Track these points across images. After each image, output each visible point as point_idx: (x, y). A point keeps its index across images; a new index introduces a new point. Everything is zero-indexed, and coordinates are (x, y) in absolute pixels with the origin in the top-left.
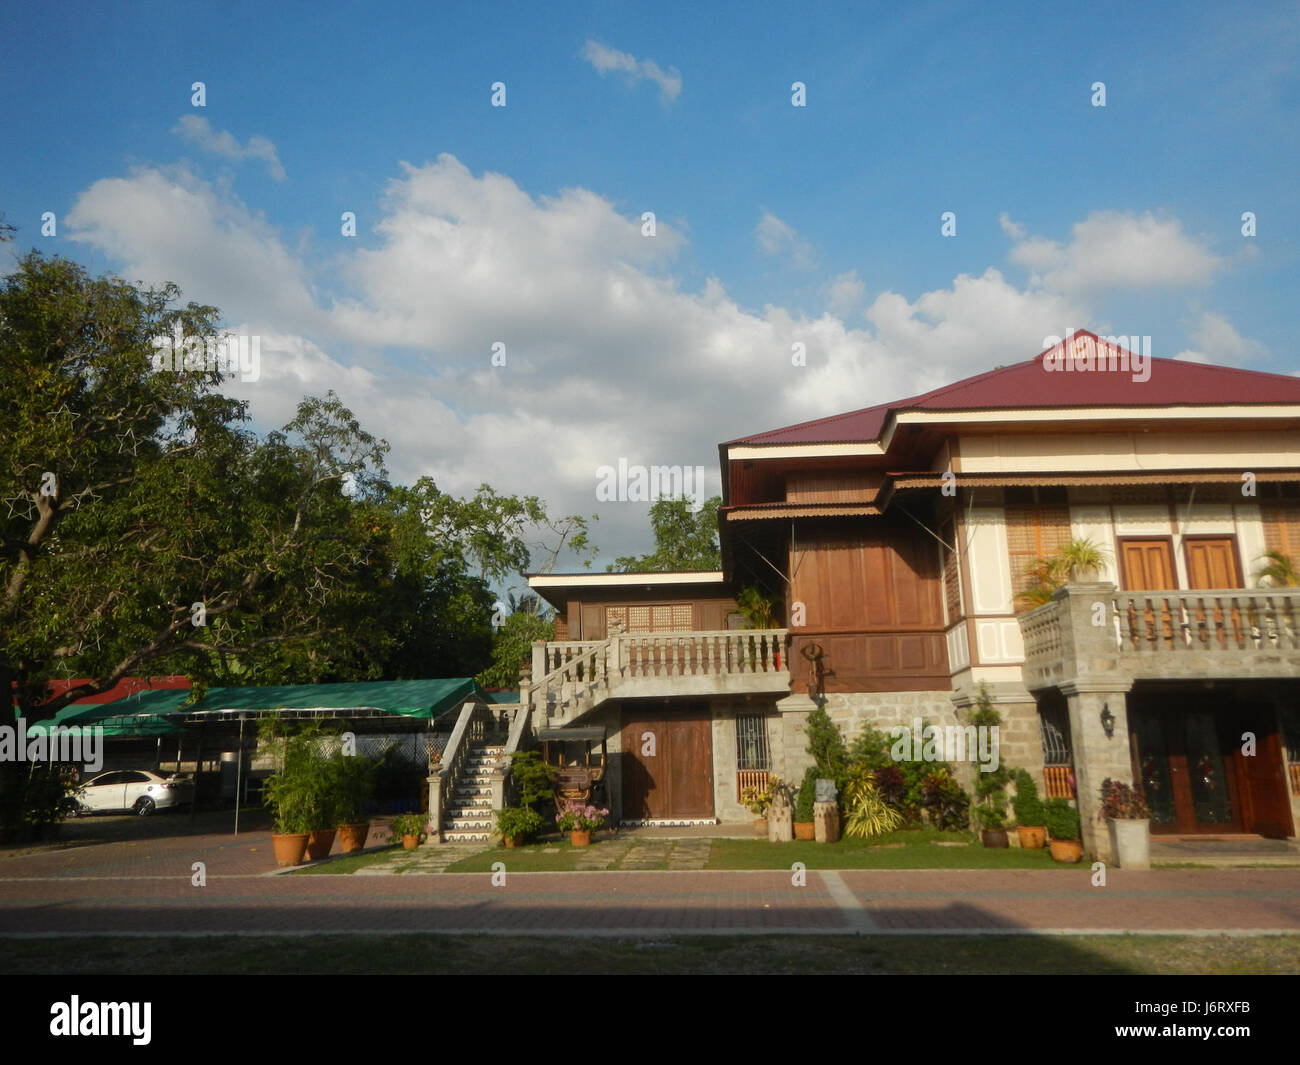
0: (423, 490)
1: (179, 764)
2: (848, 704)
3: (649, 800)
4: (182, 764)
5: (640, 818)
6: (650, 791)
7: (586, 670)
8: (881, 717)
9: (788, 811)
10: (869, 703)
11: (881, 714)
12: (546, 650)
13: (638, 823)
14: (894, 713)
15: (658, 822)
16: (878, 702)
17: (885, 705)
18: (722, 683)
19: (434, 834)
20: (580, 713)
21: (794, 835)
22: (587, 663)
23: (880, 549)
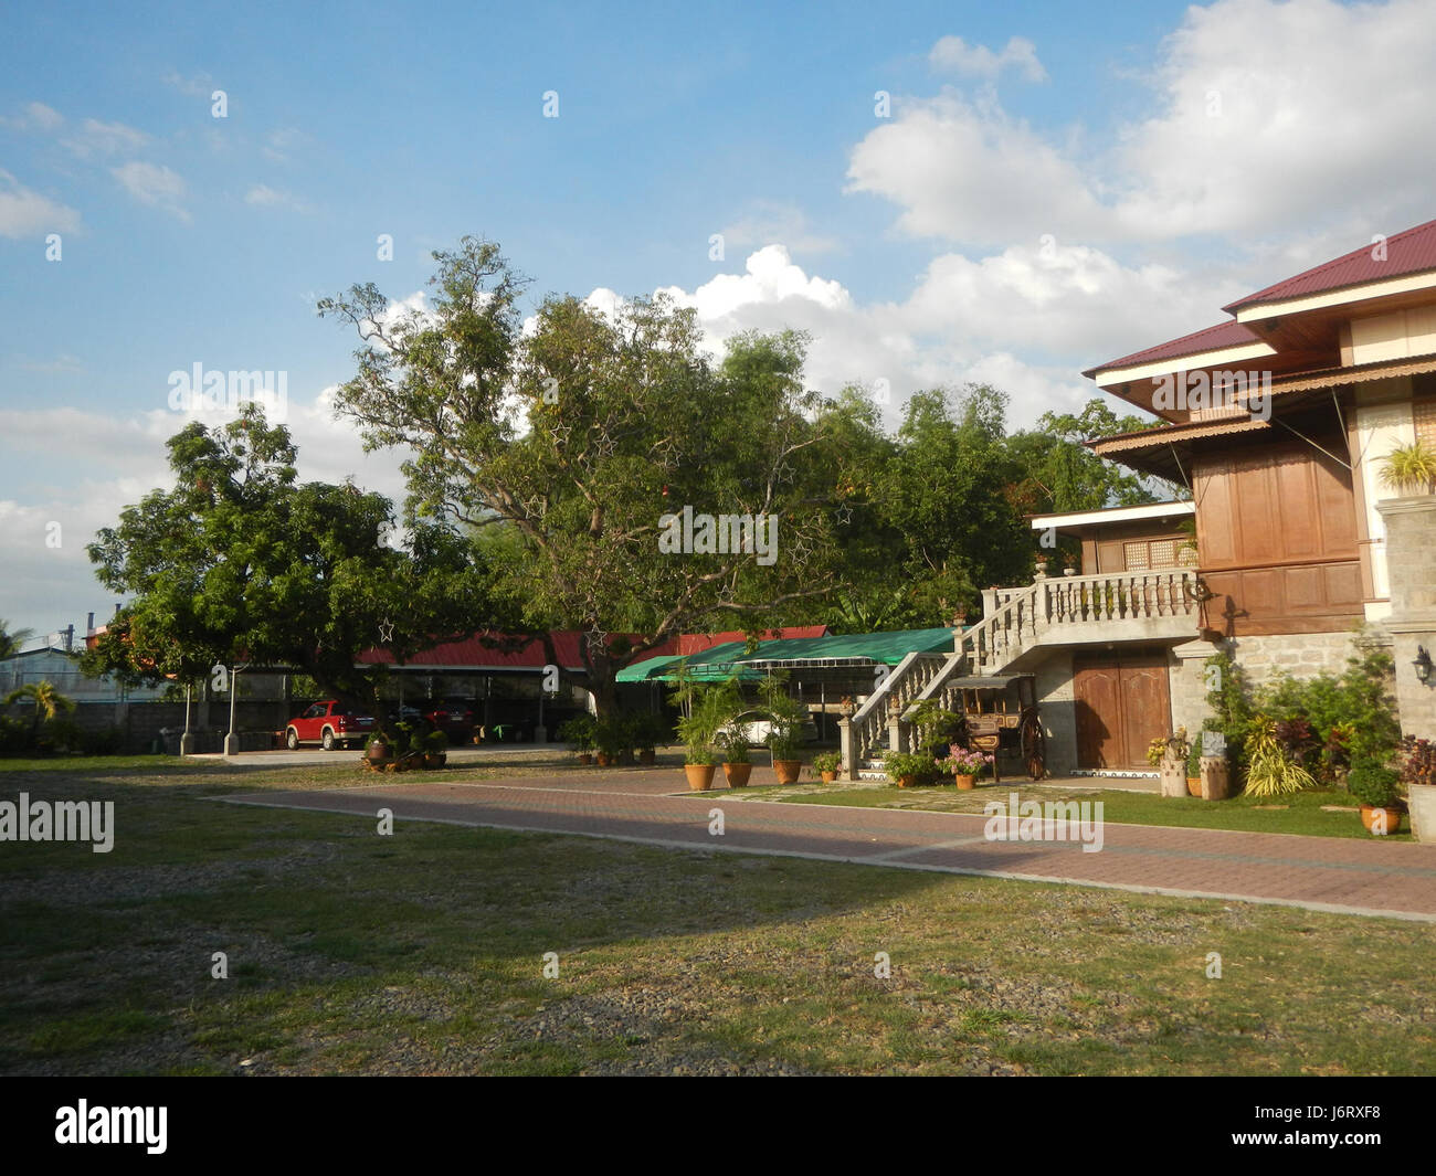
0: (1094, 415)
1: (824, 706)
2: (1263, 648)
3: (1104, 750)
4: (826, 706)
5: (1090, 768)
6: (1105, 741)
7: (1014, 617)
8: (1304, 663)
9: (1179, 765)
10: (1291, 645)
11: (1304, 659)
12: (997, 597)
13: (1089, 772)
14: (1321, 657)
15: (1109, 773)
16: (1301, 645)
17: (1309, 648)
18: (1153, 627)
19: (846, 771)
20: (1009, 661)
21: (1189, 793)
22: (1015, 610)
23: (1302, 465)
